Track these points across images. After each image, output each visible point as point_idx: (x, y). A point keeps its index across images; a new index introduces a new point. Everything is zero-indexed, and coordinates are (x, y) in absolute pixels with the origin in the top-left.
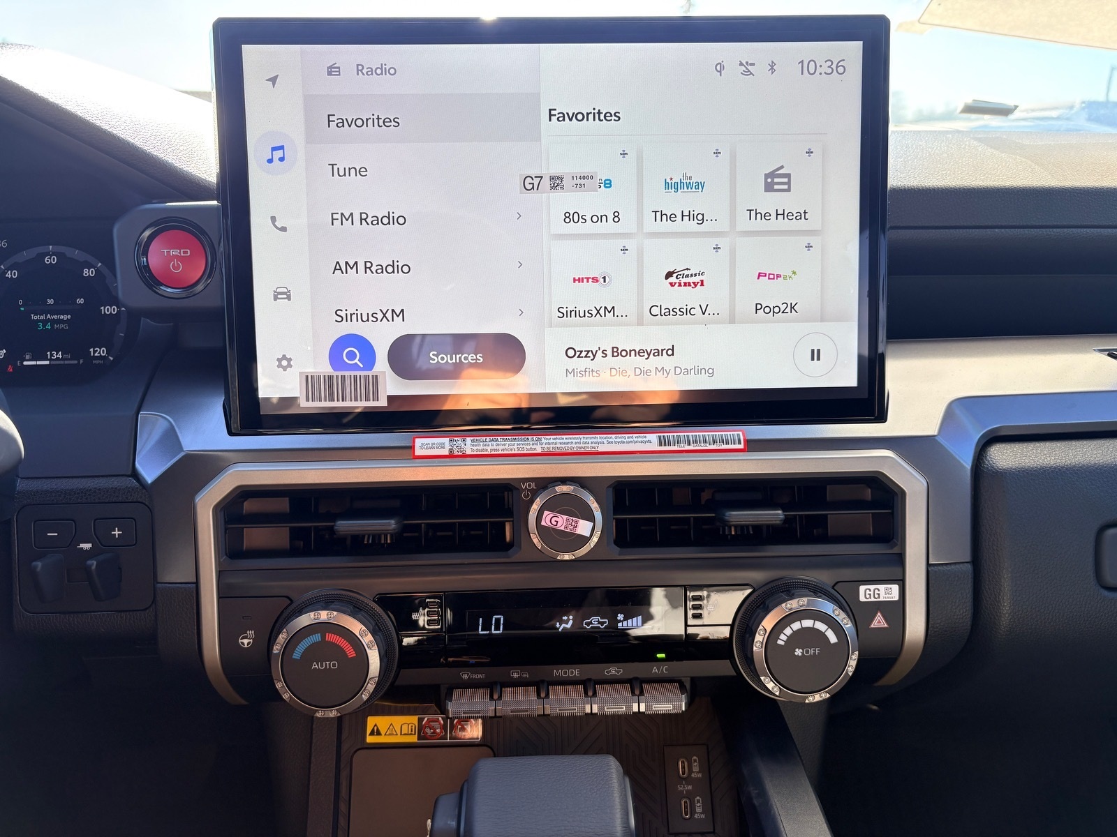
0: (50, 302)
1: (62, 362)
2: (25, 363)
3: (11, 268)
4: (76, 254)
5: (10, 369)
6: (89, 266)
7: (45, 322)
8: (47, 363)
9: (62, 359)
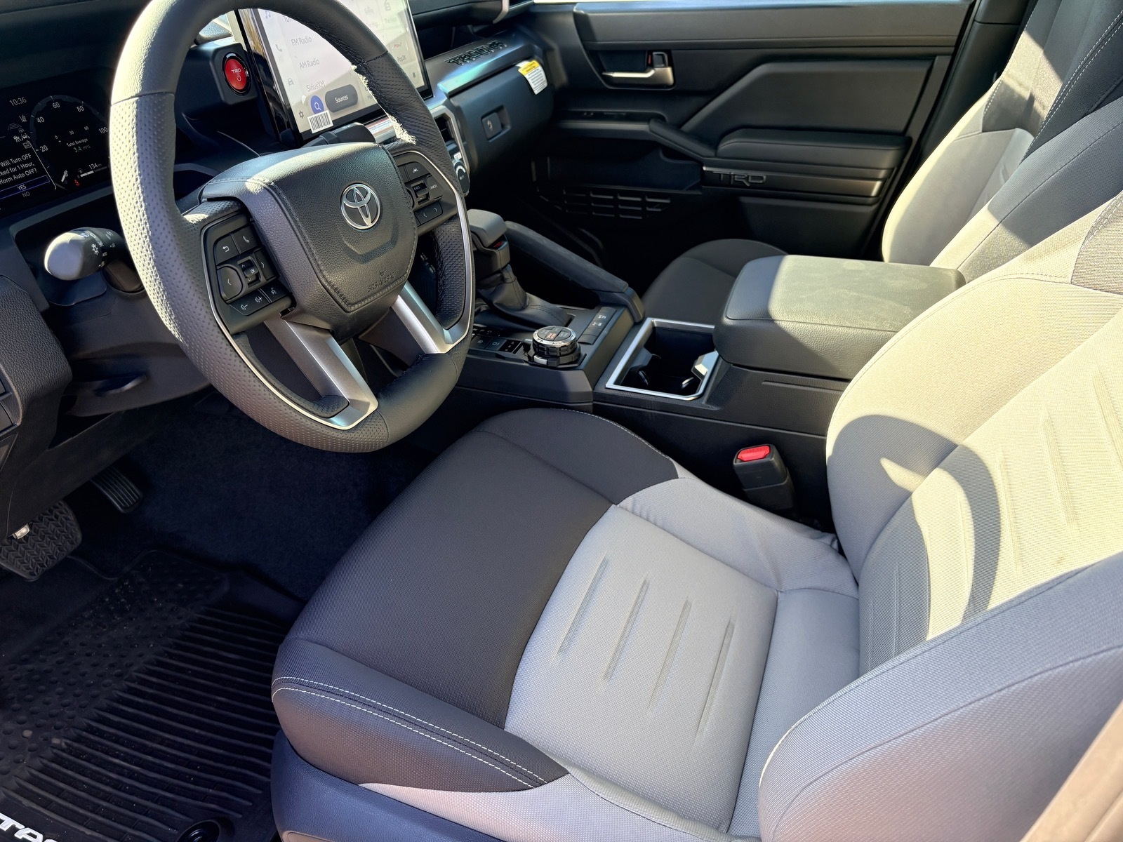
0: (72, 133)
1: (99, 170)
2: (82, 176)
3: (38, 115)
4: (67, 98)
5: (77, 183)
6: (79, 105)
7: (77, 146)
8: (92, 172)
9: (99, 168)
